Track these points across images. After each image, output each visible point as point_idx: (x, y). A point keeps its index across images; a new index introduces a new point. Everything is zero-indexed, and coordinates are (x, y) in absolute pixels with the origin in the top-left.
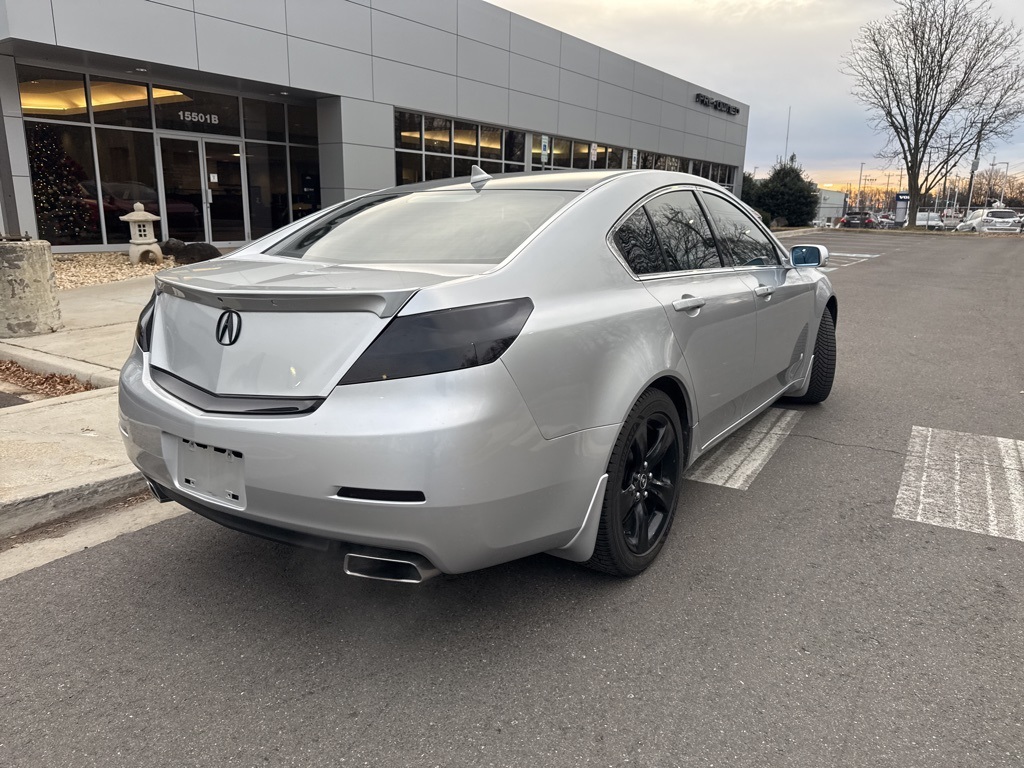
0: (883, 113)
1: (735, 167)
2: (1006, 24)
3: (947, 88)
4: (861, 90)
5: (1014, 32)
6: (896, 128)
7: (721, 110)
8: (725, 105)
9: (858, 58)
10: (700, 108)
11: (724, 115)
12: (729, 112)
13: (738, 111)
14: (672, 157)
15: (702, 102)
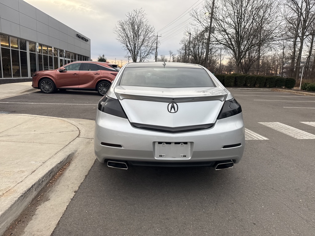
0: (125, 45)
1: (88, 57)
2: (152, 26)
3: (140, 40)
4: (119, 38)
5: (154, 28)
6: (129, 50)
7: (83, 40)
8: (85, 38)
9: (118, 29)
10: (78, 38)
11: (84, 41)
12: (85, 41)
13: (88, 40)
14: (72, 53)
15: (79, 37)
